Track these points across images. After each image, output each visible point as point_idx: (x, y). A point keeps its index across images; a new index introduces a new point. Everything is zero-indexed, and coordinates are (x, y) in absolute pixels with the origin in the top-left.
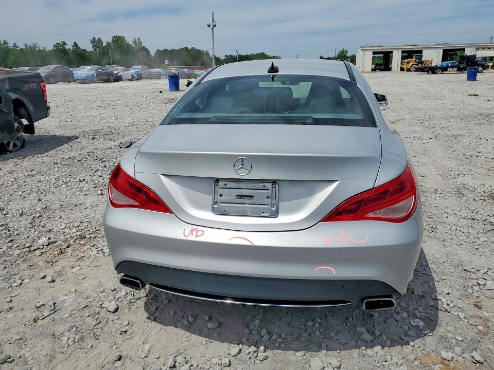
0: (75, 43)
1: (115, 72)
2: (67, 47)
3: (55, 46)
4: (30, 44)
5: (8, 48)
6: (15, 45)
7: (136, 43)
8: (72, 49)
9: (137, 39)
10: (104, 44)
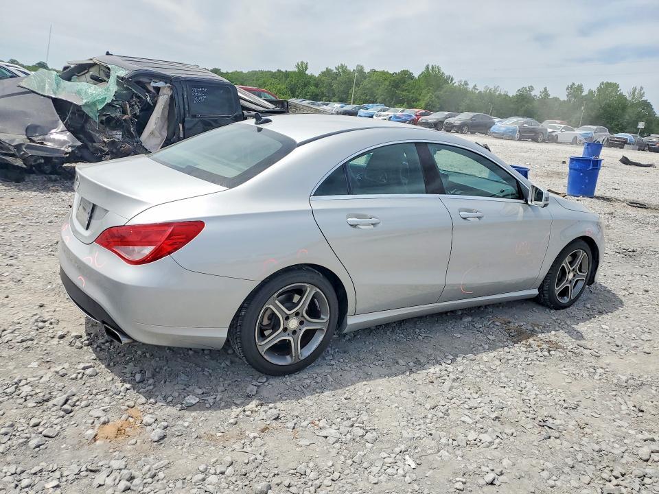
0: (545, 89)
1: (549, 130)
2: (533, 93)
3: (519, 90)
4: (491, 87)
5: (466, 89)
6: (475, 87)
7: (634, 94)
8: (538, 96)
9: (638, 88)
10: (585, 93)
